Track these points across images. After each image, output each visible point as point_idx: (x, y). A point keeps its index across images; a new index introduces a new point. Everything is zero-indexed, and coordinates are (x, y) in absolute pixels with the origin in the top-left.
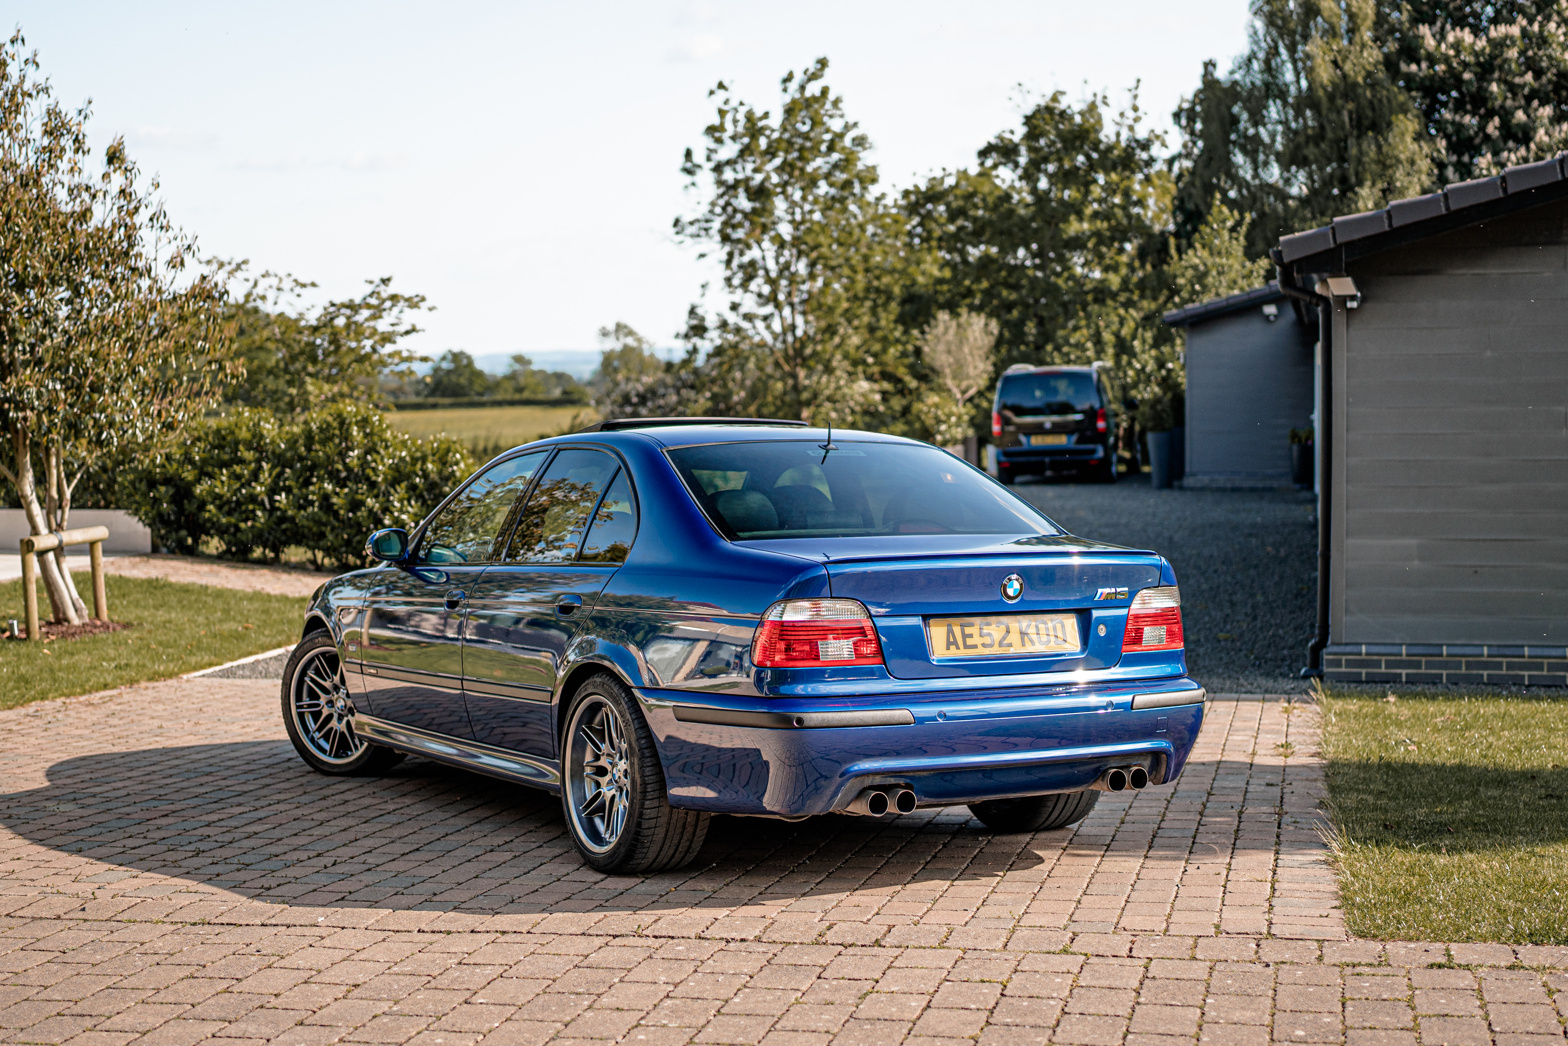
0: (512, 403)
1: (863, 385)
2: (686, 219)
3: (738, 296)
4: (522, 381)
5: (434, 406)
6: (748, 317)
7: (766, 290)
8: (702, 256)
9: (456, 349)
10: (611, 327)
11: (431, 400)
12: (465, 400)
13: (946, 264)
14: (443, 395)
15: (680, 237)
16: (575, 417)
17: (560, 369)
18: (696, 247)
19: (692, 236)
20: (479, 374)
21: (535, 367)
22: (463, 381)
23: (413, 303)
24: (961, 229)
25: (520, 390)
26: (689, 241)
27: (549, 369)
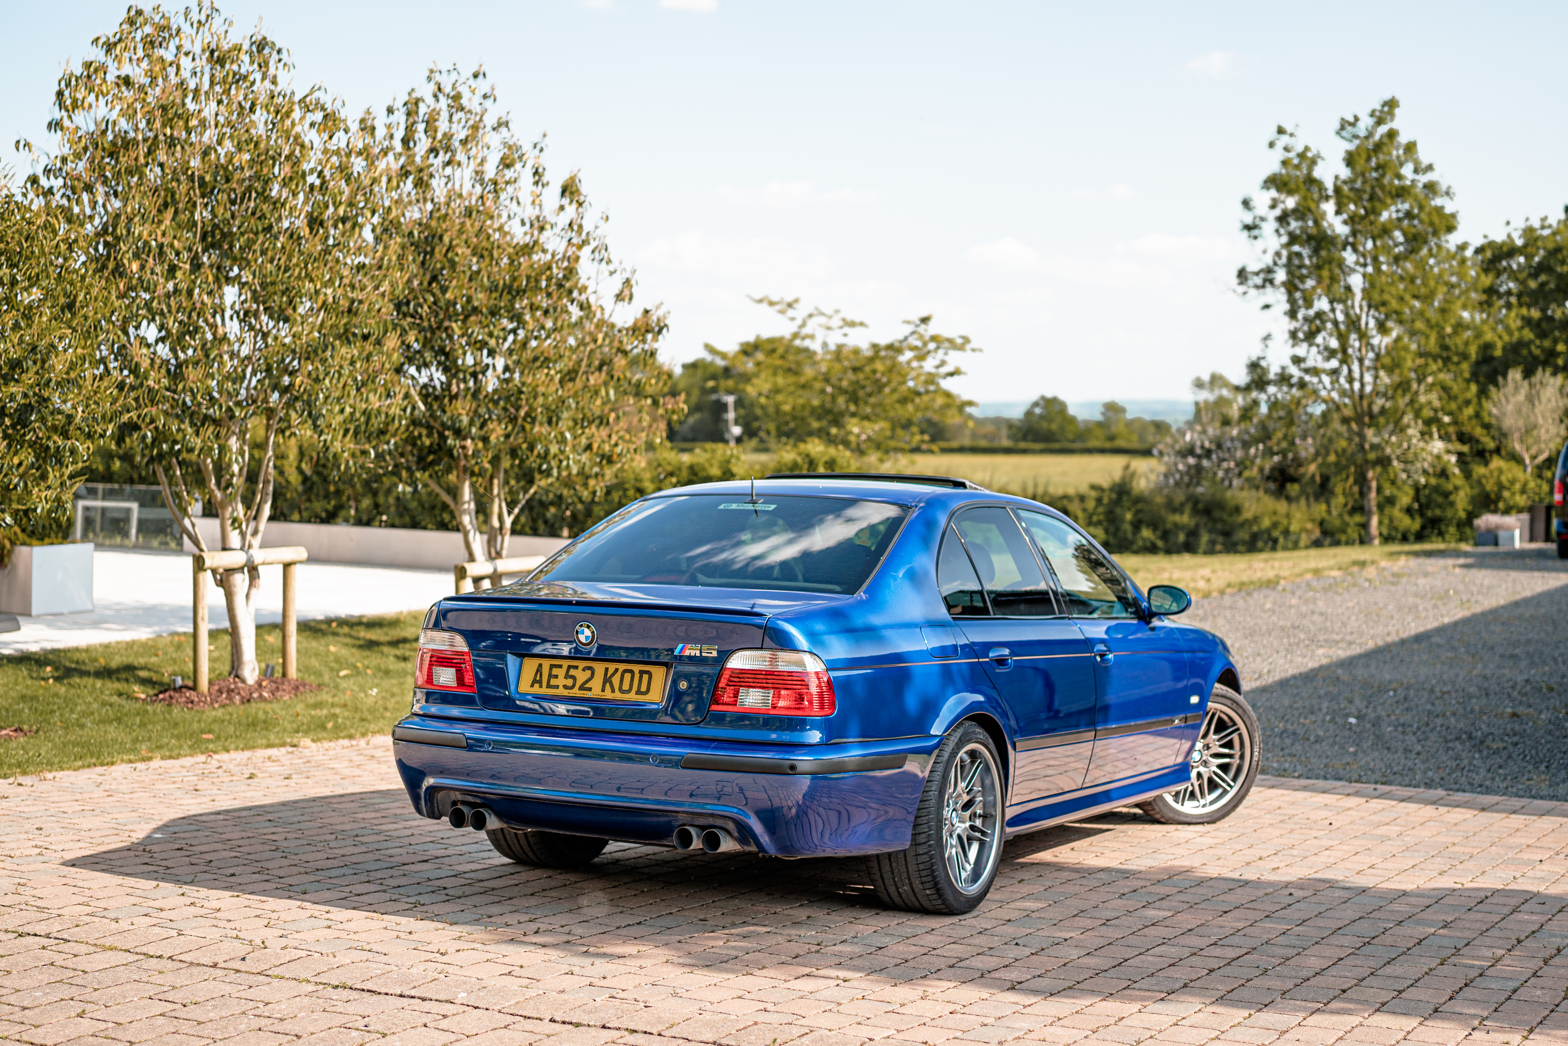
0: (1102, 451)
1: (1438, 446)
2: (1253, 267)
3: (1301, 350)
4: (1114, 429)
5: (1024, 452)
6: (1315, 371)
7: (1334, 343)
8: (1267, 307)
9: (1049, 395)
10: (1206, 378)
11: (1022, 445)
12: (1056, 446)
13: (1528, 322)
14: (1035, 440)
15: (1242, 289)
16: (1127, 467)
17: (1159, 418)
18: (1257, 298)
19: (1257, 287)
20: (1072, 420)
21: (1129, 416)
22: (1054, 427)
23: (961, 345)
24: (1543, 285)
25: (1112, 438)
26: (1253, 292)
27: (1148, 417)
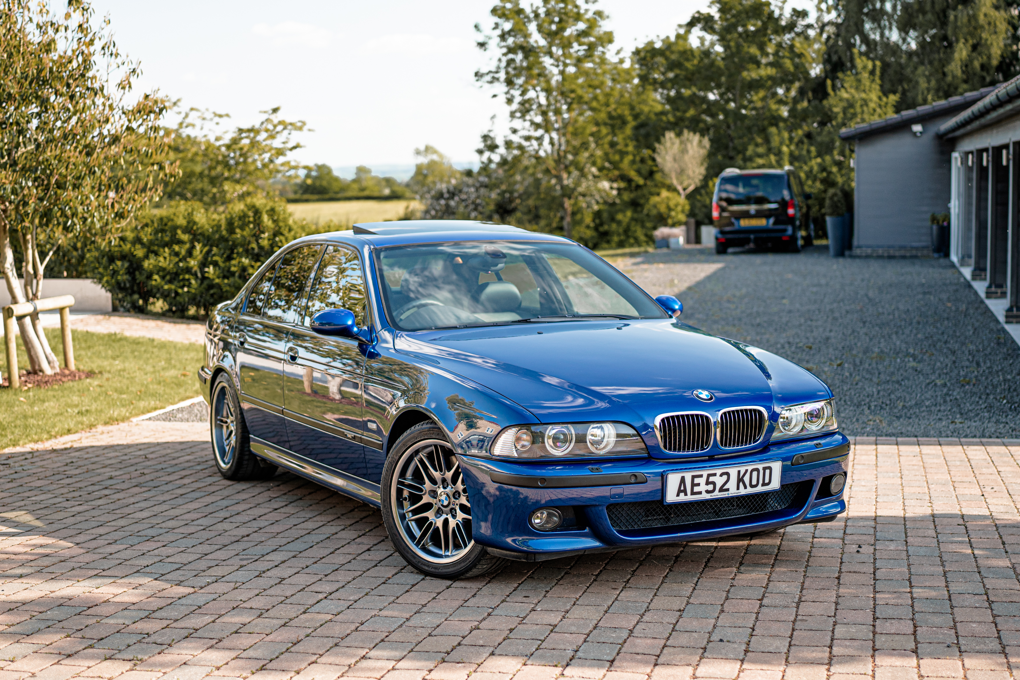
0: (358, 198)
1: (605, 184)
2: (483, 71)
3: (517, 124)
4: (364, 184)
5: (307, 201)
7: (539, 119)
8: (495, 96)
9: (320, 163)
10: (422, 148)
11: (306, 196)
12: (327, 196)
14: (312, 193)
15: (478, 84)
17: (387, 175)
19: (488, 82)
20: (337, 179)
21: (373, 174)
22: (324, 183)
23: (300, 127)
25: (363, 189)
26: (486, 86)
27: (381, 176)
